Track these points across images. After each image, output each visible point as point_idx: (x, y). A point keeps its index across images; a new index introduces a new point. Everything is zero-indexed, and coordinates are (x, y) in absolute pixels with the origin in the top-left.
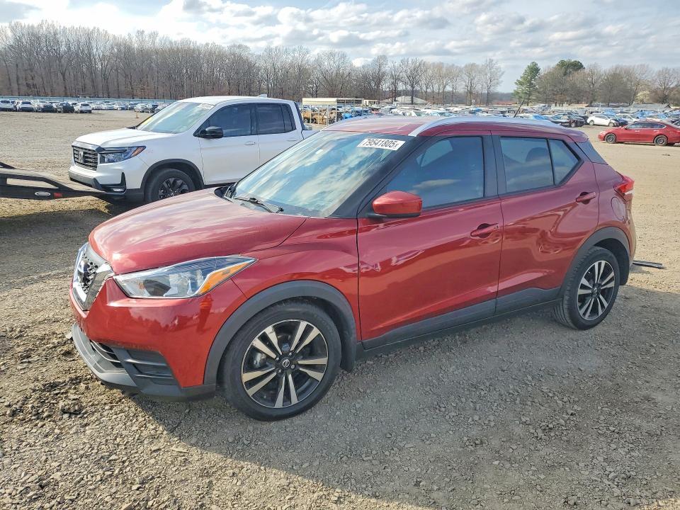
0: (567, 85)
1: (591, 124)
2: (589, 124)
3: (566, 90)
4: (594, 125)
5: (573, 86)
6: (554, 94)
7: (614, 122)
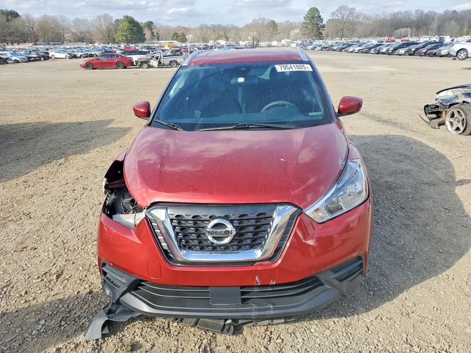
0: (12, 30)
1: (53, 57)
2: (51, 58)
3: (13, 33)
4: (55, 58)
5: (17, 30)
6: (4, 36)
7: (68, 55)
